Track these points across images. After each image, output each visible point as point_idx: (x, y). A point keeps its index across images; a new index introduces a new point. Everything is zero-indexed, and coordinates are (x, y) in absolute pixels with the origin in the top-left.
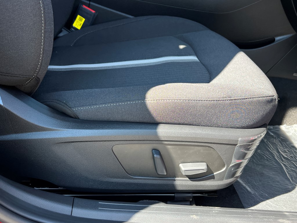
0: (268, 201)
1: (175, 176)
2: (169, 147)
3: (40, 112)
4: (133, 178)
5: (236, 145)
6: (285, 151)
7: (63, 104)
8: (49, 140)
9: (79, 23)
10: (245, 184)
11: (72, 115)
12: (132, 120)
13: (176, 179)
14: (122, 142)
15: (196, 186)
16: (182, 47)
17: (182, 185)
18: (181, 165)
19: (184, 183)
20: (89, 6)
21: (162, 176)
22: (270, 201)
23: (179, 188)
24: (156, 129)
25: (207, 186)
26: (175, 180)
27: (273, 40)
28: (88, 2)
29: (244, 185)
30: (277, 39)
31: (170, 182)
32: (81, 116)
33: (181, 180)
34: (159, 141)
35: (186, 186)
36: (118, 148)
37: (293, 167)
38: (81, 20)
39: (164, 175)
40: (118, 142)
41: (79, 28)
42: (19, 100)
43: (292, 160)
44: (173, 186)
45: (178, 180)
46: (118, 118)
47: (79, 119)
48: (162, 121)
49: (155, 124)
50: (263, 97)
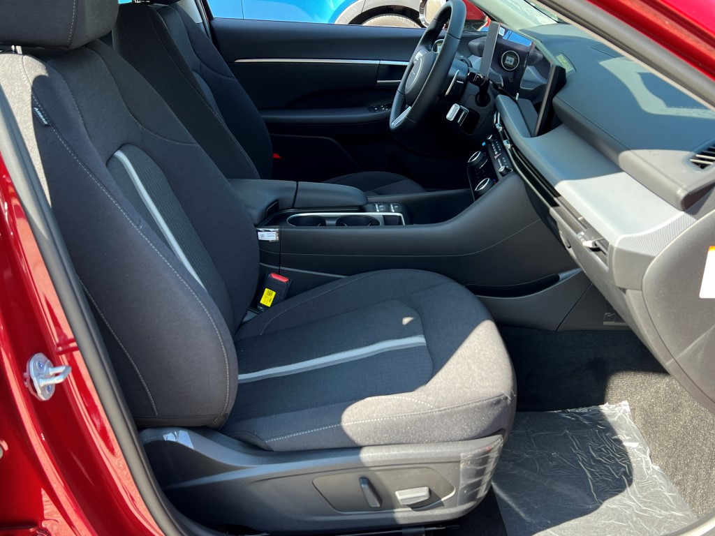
0: (548, 530)
1: (393, 508)
2: (378, 473)
3: (231, 448)
4: (342, 515)
5: (459, 462)
6: (600, 449)
7: (254, 436)
8: (243, 479)
9: (267, 298)
10: (519, 508)
11: (265, 448)
12: (331, 447)
13: (395, 510)
14: (322, 474)
15: (422, 517)
16: (406, 320)
17: (404, 518)
18: (397, 493)
19: (406, 515)
20: (279, 273)
21: (376, 509)
22: (552, 531)
23: (402, 522)
24: (358, 454)
25: (436, 516)
26: (394, 512)
27: (557, 279)
28: (278, 268)
29: (517, 510)
30: (562, 276)
31: (388, 516)
32: (276, 448)
33: (401, 512)
34: (363, 467)
35: (409, 518)
36: (319, 481)
37: (605, 475)
38: (270, 294)
39: (377, 508)
40: (318, 474)
41: (269, 304)
42: (205, 439)
43: (606, 464)
44: (393, 519)
45: (398, 512)
46: (315, 445)
47: (273, 451)
48: (367, 443)
49: (358, 448)
50: (483, 401)
